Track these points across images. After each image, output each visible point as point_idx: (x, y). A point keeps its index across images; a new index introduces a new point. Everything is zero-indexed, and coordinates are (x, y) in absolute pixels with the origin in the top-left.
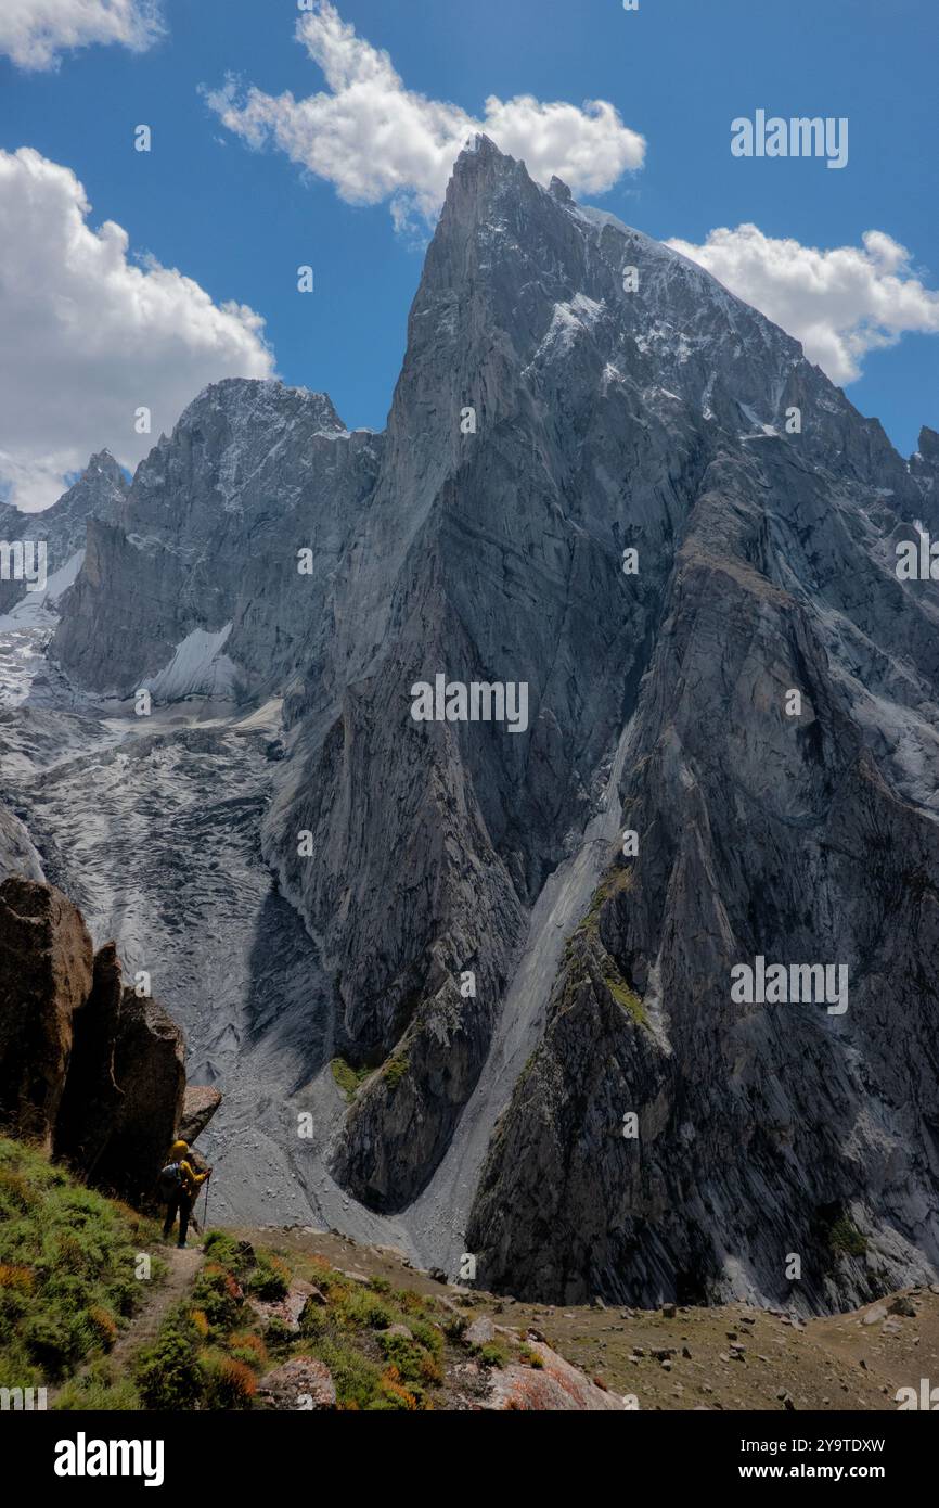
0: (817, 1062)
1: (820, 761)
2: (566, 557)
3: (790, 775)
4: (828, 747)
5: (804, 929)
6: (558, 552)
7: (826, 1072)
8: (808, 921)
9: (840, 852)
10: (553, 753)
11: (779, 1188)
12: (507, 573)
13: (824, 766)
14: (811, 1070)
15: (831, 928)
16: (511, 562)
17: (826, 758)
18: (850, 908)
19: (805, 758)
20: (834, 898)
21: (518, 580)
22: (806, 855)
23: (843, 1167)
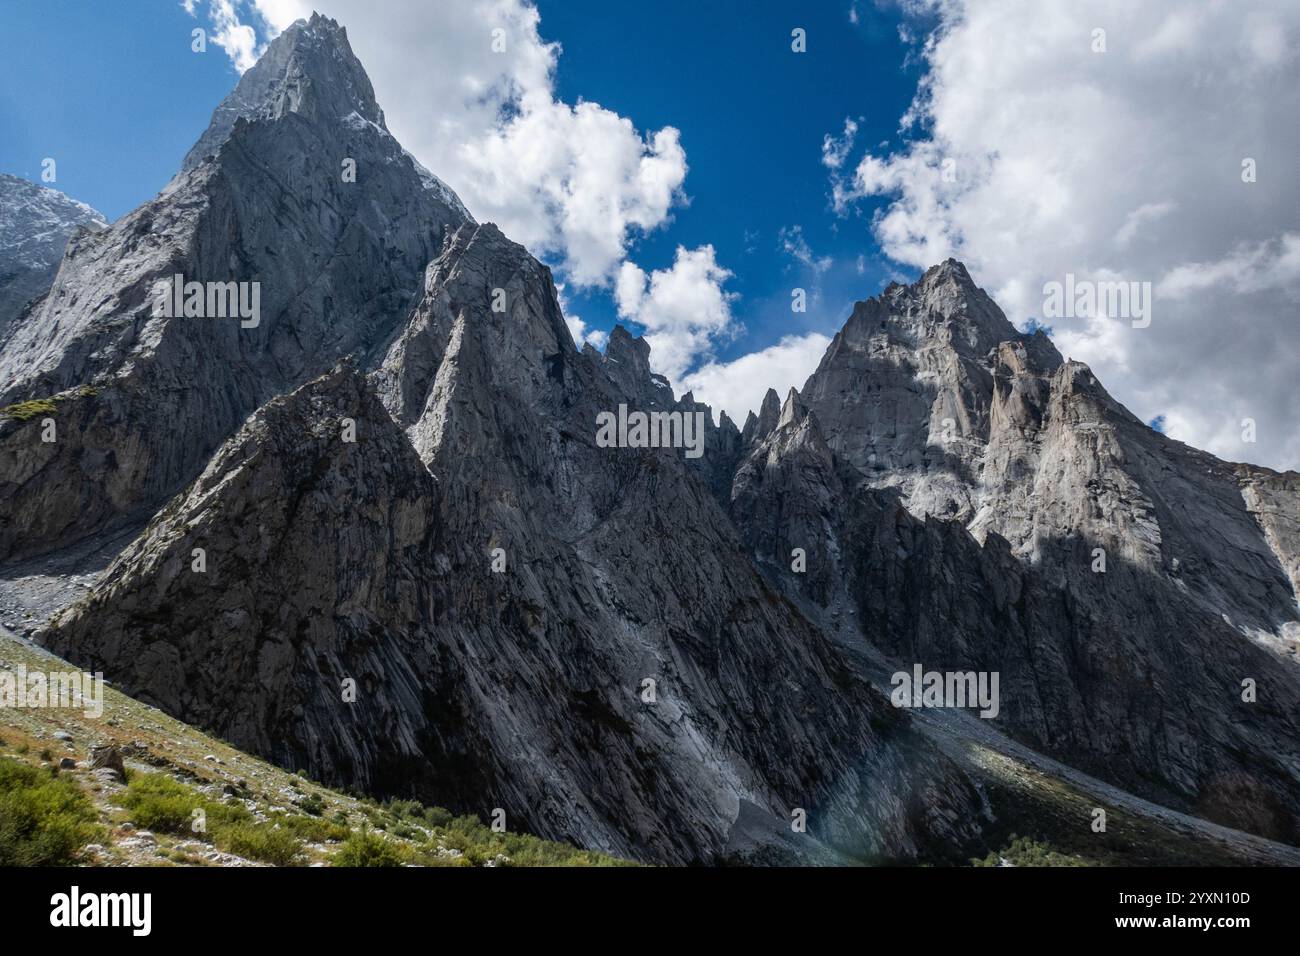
0: (567, 569)
1: (561, 380)
2: (338, 223)
3: (536, 382)
4: (567, 373)
5: (545, 488)
6: (332, 219)
7: (576, 579)
8: (549, 483)
9: (579, 441)
10: (303, 328)
11: (533, 661)
12: (282, 208)
13: (564, 386)
14: (562, 574)
15: (570, 493)
16: (287, 201)
17: (566, 382)
18: (587, 480)
19: (549, 375)
20: (571, 473)
21: (292, 216)
22: (548, 436)
23: (596, 660)
